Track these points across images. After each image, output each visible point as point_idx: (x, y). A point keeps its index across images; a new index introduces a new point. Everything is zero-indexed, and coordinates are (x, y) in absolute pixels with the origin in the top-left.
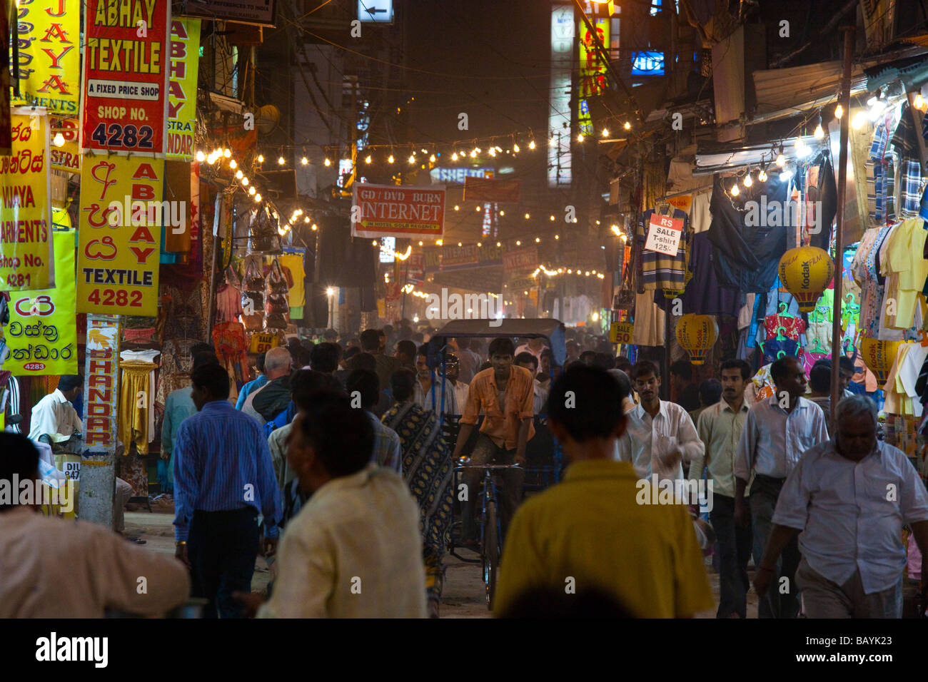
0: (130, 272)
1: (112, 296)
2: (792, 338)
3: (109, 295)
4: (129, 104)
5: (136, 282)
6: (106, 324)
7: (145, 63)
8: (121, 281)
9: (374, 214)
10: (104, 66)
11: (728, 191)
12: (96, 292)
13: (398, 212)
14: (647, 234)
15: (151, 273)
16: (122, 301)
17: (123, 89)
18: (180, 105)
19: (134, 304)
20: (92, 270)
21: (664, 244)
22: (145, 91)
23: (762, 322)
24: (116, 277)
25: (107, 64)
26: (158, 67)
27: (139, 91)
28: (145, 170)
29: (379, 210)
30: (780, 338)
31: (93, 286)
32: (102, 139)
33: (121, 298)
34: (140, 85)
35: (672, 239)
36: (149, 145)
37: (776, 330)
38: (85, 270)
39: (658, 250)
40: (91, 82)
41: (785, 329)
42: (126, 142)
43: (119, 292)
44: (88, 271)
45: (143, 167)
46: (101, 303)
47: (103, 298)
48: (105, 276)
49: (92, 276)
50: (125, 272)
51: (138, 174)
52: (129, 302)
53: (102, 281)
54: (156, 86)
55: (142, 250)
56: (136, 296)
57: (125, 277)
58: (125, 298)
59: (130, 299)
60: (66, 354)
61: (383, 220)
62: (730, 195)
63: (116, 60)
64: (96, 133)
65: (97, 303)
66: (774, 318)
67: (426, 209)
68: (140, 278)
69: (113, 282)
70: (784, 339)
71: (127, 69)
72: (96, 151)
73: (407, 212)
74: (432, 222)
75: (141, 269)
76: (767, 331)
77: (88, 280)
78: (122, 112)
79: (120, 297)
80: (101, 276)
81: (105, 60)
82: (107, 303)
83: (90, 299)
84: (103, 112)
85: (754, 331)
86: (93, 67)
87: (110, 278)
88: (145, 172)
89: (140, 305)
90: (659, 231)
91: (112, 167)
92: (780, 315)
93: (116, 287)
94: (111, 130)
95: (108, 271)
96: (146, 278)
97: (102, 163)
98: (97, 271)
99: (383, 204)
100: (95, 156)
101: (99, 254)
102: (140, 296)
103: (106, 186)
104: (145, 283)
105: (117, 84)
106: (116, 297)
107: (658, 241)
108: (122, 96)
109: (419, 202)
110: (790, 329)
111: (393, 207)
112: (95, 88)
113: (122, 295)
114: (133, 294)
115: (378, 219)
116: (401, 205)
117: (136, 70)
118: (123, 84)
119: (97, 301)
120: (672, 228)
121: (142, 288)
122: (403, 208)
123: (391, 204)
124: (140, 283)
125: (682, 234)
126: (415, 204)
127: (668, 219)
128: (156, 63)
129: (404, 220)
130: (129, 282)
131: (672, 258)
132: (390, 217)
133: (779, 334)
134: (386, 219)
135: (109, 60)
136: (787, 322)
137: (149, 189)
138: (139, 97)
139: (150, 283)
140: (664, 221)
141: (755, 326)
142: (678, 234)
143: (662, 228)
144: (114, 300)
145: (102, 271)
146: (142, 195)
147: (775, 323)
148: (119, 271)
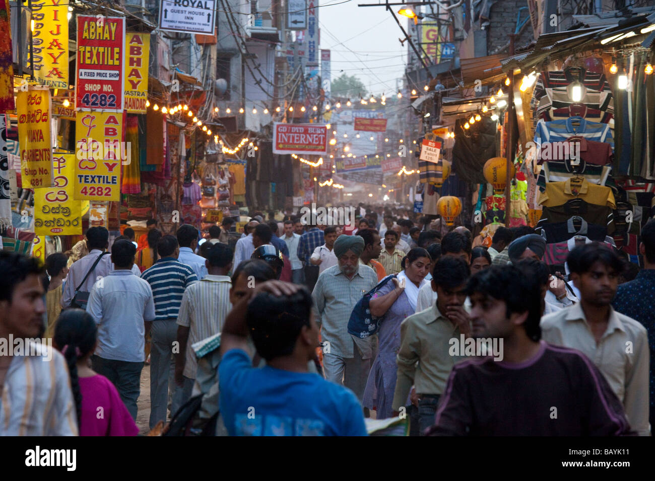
0: (104, 177)
1: (94, 191)
2: (502, 209)
3: (93, 189)
4: (102, 83)
5: (108, 182)
6: (100, 206)
7: (111, 59)
8: (99, 182)
9: (286, 140)
10: (88, 61)
11: (463, 126)
12: (85, 188)
13: (300, 139)
14: (421, 151)
15: (116, 177)
16: (100, 193)
17: (99, 74)
18: (139, 82)
19: (106, 194)
20: (82, 176)
21: (430, 156)
22: (111, 75)
23: (484, 200)
24: (96, 179)
25: (90, 60)
26: (118, 61)
27: (108, 75)
28: (112, 119)
29: (289, 137)
30: (495, 209)
31: (83, 185)
32: (87, 102)
33: (100, 191)
34: (108, 72)
35: (434, 153)
36: (114, 105)
37: (493, 205)
38: (79, 176)
39: (427, 160)
40: (81, 70)
41: (497, 204)
42: (101, 104)
43: (98, 188)
44: (81, 176)
45: (111, 117)
46: (88, 194)
47: (89, 191)
48: (90, 179)
49: (83, 179)
50: (101, 177)
51: (108, 122)
52: (104, 194)
53: (88, 182)
54: (117, 72)
55: (111, 164)
56: (108, 190)
57: (101, 179)
58: (101, 191)
59: (105, 192)
60: (75, 223)
61: (291, 144)
62: (464, 128)
63: (95, 58)
64: (84, 99)
65: (86, 195)
66: (491, 198)
67: (316, 137)
68: (110, 180)
69: (95, 182)
70: (497, 210)
71: (101, 63)
72: (84, 109)
73: (306, 139)
74: (319, 144)
75: (110, 175)
76: (487, 205)
77: (81, 181)
78: (98, 87)
79: (98, 191)
80: (88, 179)
81: (88, 58)
82: (91, 194)
83: (82, 192)
84: (88, 87)
85: (479, 205)
86: (82, 62)
87: (93, 180)
88: (112, 120)
89: (110, 195)
90: (427, 149)
91: (93, 118)
92: (494, 196)
93: (96, 185)
94: (92, 98)
95: (91, 176)
96: (113, 180)
97: (88, 116)
98: (86, 176)
99: (291, 135)
100: (83, 112)
101: (87, 167)
102: (110, 190)
103: (90, 128)
104: (113, 183)
105: (96, 71)
106: (96, 191)
107: (426, 155)
108: (99, 78)
109: (312, 133)
110: (500, 204)
111: (297, 136)
112: (83, 74)
113: (100, 189)
114: (106, 189)
115: (288, 143)
116: (302, 135)
117: (106, 63)
118: (99, 71)
119: (86, 193)
120: (435, 147)
121: (110, 186)
122: (303, 137)
123: (296, 135)
124: (109, 183)
125: (441, 151)
126: (310, 134)
127: (432, 142)
128: (117, 59)
129: (303, 144)
130: (104, 182)
131: (435, 164)
132: (295, 142)
133: (494, 207)
134: (293, 144)
135: (91, 58)
136: (499, 200)
137: (114, 130)
138: (108, 78)
139: (115, 183)
140: (430, 143)
141: (480, 202)
142: (438, 150)
143: (429, 147)
144: (95, 192)
145: (88, 176)
146: (110, 133)
147: (492, 201)
148: (98, 176)
